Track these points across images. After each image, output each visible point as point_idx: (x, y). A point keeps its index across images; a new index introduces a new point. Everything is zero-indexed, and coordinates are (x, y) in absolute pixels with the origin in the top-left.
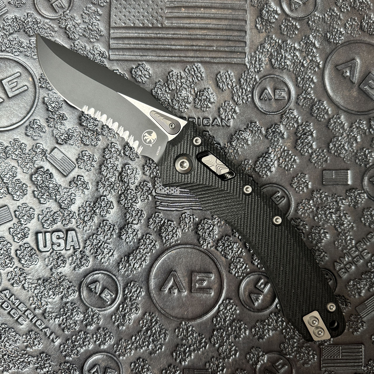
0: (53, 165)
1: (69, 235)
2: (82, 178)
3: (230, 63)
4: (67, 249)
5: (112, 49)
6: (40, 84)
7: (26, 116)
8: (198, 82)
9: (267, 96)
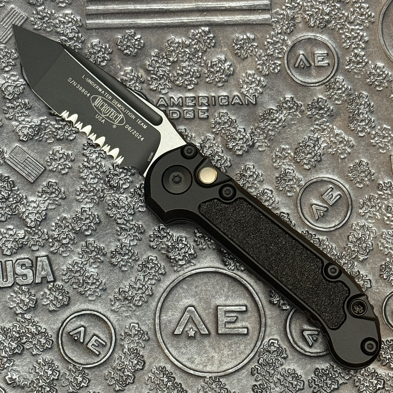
0: (15, 169)
1: (38, 263)
2: (55, 184)
3: (249, 24)
4: (37, 282)
5: (89, 15)
8: (208, 50)
9: (304, 62)
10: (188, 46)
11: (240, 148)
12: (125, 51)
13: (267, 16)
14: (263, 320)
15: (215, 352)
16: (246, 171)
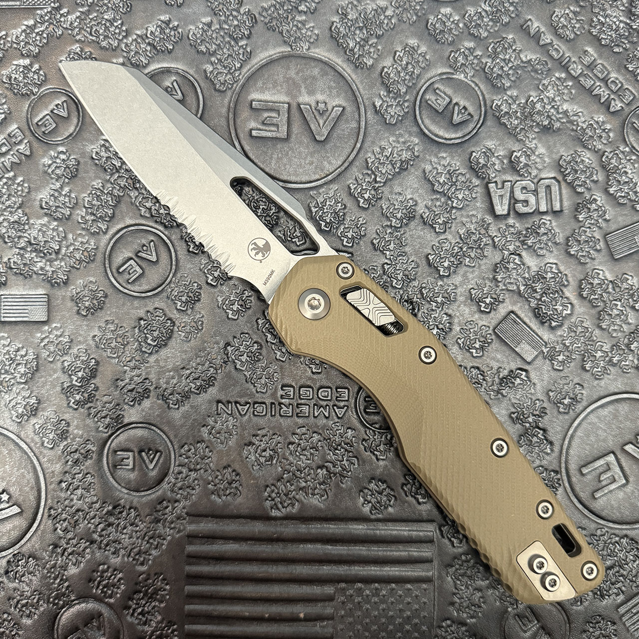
1: (506, 207)
2: (482, 309)
4: (509, 183)
6: (559, 476)
7: (583, 420)
8: (275, 482)
9: (148, 458)
10: (301, 489)
11: (244, 343)
12: (385, 486)
13: (191, 528)
14: (231, 115)
15: (293, 79)
16: (238, 311)
